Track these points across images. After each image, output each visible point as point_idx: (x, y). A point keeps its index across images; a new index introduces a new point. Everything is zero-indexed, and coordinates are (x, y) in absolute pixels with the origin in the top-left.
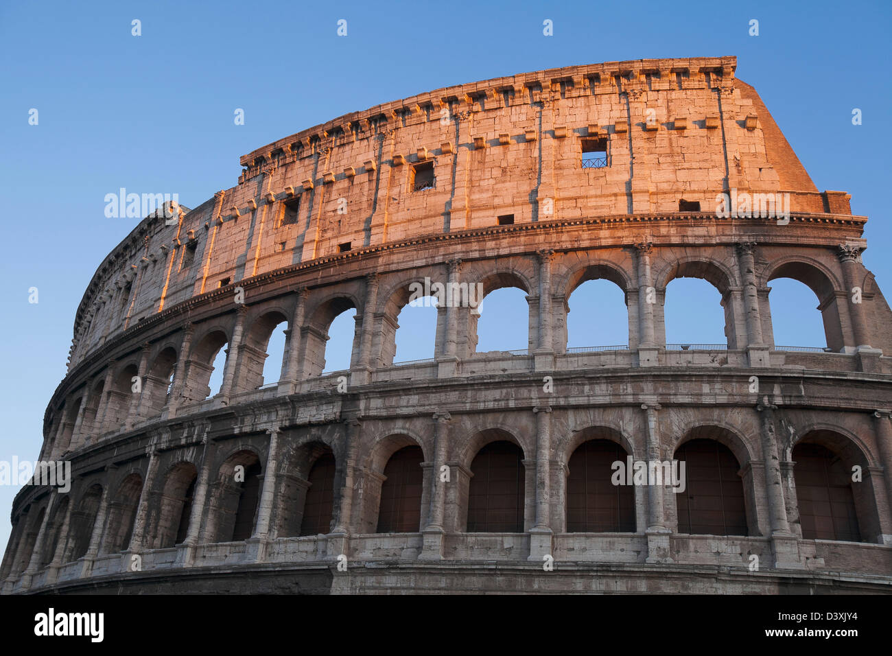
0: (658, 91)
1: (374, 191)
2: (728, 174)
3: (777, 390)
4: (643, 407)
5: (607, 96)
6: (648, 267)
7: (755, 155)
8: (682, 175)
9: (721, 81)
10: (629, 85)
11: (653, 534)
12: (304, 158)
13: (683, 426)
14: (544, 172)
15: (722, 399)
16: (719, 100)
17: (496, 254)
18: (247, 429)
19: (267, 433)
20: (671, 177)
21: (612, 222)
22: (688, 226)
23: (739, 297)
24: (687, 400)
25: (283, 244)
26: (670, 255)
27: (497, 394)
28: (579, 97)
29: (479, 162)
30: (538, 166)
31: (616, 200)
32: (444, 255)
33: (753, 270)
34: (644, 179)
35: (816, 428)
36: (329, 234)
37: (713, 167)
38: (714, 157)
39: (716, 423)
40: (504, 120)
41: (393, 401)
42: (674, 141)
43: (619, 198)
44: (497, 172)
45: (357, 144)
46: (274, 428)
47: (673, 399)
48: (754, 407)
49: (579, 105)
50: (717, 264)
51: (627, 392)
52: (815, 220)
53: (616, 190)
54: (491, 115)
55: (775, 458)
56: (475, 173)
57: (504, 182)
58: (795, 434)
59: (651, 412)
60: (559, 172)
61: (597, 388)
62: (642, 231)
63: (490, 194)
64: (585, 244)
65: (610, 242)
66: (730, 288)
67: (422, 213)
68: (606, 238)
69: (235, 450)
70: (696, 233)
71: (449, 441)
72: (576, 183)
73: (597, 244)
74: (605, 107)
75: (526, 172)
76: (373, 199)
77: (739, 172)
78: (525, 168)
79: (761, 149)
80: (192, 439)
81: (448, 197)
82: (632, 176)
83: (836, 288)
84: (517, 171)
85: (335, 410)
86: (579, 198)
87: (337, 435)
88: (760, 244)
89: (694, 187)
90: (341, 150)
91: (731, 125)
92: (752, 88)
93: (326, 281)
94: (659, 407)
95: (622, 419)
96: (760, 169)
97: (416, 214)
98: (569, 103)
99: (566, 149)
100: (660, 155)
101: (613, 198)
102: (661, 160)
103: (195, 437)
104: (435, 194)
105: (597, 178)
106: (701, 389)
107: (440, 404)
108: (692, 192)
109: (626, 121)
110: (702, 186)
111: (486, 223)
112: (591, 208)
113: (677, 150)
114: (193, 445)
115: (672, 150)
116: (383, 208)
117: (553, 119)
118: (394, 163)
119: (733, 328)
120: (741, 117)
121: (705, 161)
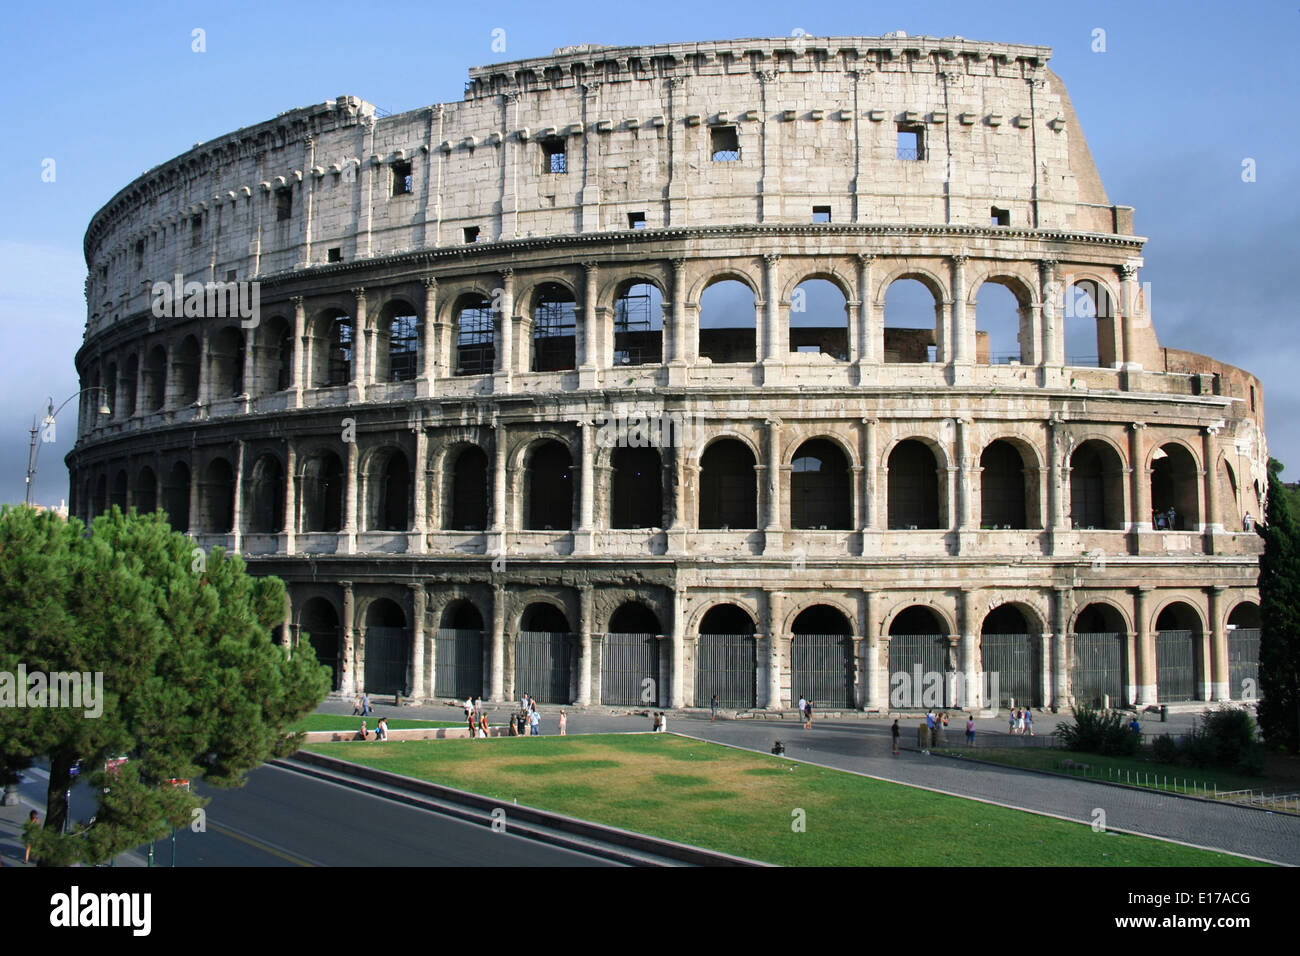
0: (975, 76)
1: (666, 153)
2: (1036, 181)
3: (1065, 407)
4: (959, 421)
5: (924, 75)
6: (964, 279)
7: (1059, 161)
8: (995, 179)
9: (1034, 72)
10: (947, 66)
11: (965, 533)
12: (564, 88)
13: (988, 437)
14: (862, 160)
15: (1023, 415)
16: (1031, 94)
17: (816, 252)
18: (551, 418)
19: (579, 425)
20: (982, 178)
21: (932, 232)
22: (999, 239)
23: (1038, 313)
24: (995, 415)
25: (552, 198)
26: (985, 269)
28: (896, 72)
29: (790, 137)
30: (854, 152)
31: (933, 203)
32: (760, 247)
34: (959, 180)
35: (1090, 438)
36: (613, 198)
37: (1023, 172)
38: (1025, 160)
39: (1015, 435)
40: (815, 88)
41: (722, 405)
42: (988, 138)
43: (936, 201)
44: (810, 153)
45: (636, 85)
46: (586, 420)
47: (984, 415)
48: (1046, 422)
49: (895, 82)
50: (1022, 279)
51: (945, 406)
52: (1107, 240)
53: (932, 190)
54: (800, 79)
55: (1058, 466)
56: (785, 150)
57: (818, 165)
58: (1074, 443)
59: (965, 425)
60: (876, 161)
61: (920, 403)
62: (959, 241)
63: (804, 179)
64: (906, 251)
65: (929, 251)
66: (1032, 305)
67: (728, 191)
68: (925, 247)
69: (535, 437)
70: (1007, 247)
71: (781, 447)
72: (893, 177)
73: (918, 253)
74: (922, 89)
75: (842, 156)
76: (667, 162)
77: (1046, 180)
78: (840, 151)
79: (1065, 155)
80: (476, 421)
81: (757, 176)
82: (949, 176)
84: (832, 154)
85: (657, 408)
86: (897, 195)
88: (1061, 262)
89: (1005, 193)
90: (615, 88)
91: (1041, 125)
92: (1060, 80)
93: (622, 258)
94: (973, 421)
95: (940, 430)
96: (1063, 178)
97: (720, 190)
98: (885, 77)
99: (883, 135)
100: (975, 153)
101: (931, 200)
102: (977, 159)
103: (479, 420)
104: (742, 169)
105: (915, 174)
106: (1007, 406)
107: (772, 411)
108: (1004, 199)
109: (944, 111)
110: (1014, 193)
111: (801, 212)
112: (909, 208)
113: (991, 149)
114: (476, 426)
115: (986, 149)
116: (681, 176)
117: (868, 95)
118: (690, 123)
119: (1030, 342)
120: (1050, 118)
121: (1016, 164)
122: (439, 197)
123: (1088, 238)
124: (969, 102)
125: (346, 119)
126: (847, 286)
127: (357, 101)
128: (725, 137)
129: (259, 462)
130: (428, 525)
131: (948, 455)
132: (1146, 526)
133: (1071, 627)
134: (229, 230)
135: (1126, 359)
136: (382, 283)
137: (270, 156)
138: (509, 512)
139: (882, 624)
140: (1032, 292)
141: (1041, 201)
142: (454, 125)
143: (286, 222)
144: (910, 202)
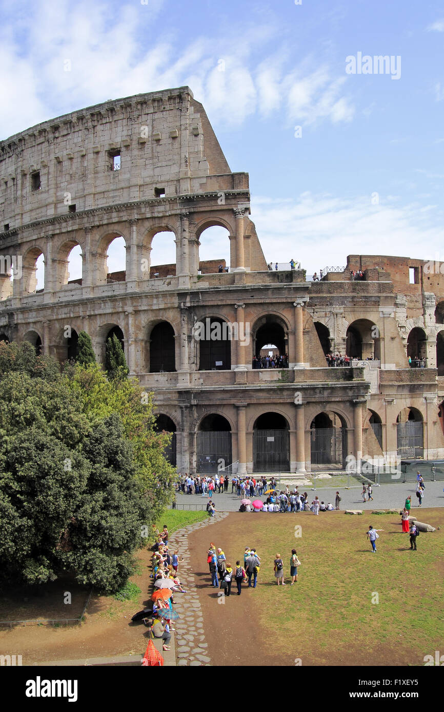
0: (148, 114)
1: (16, 192)
2: (180, 169)
3: (188, 299)
4: (127, 313)
5: (120, 121)
6: (135, 233)
7: (197, 153)
8: (157, 171)
9: (182, 103)
10: (132, 112)
13: (146, 320)
14: (89, 176)
15: (162, 306)
16: (180, 117)
17: (66, 230)
20: (151, 173)
22: (155, 206)
23: (179, 245)
24: (147, 308)
26: (148, 224)
27: (66, 310)
28: (107, 123)
29: (60, 171)
31: (123, 191)
32: (44, 232)
33: (187, 230)
34: (136, 176)
35: (208, 316)
37: (174, 164)
38: (175, 157)
39: (161, 318)
40: (71, 142)
41: (26, 315)
42: (154, 148)
43: (124, 190)
45: (7, 160)
47: (140, 308)
48: (177, 308)
49: (107, 128)
50: (170, 227)
51: (119, 306)
53: (123, 185)
54: (65, 139)
55: (184, 334)
56: (58, 179)
57: (71, 184)
58: (197, 321)
59: (130, 315)
60: (96, 175)
61: (107, 304)
62: (133, 211)
64: (105, 222)
65: (117, 220)
67: (37, 205)
68: (114, 218)
70: (159, 210)
71: (49, 334)
72: (104, 182)
74: (120, 129)
75: (81, 176)
76: (15, 197)
77: (186, 166)
78: (80, 174)
79: (201, 148)
81: (46, 195)
83: (231, 235)
84: (77, 176)
85: (6, 320)
86: (105, 192)
88: (191, 213)
89: (163, 179)
91: (185, 134)
92: (201, 105)
94: (134, 313)
95: (119, 319)
96: (199, 162)
97: (34, 206)
98: (102, 127)
99: (100, 160)
100: (146, 159)
101: (122, 190)
102: (147, 162)
104: (40, 194)
105: (114, 178)
106: (153, 302)
107: (44, 317)
108: (162, 182)
109: (130, 138)
110: (167, 178)
111: (64, 210)
112: (110, 197)
113: (155, 154)
115: (153, 155)
116: (20, 202)
117: (93, 140)
118: (22, 174)
120: (190, 128)
121: (170, 160)
123: (207, 196)
128: (36, 180)
132: (247, 367)
140: (176, 234)
141: (183, 179)
144: (111, 194)
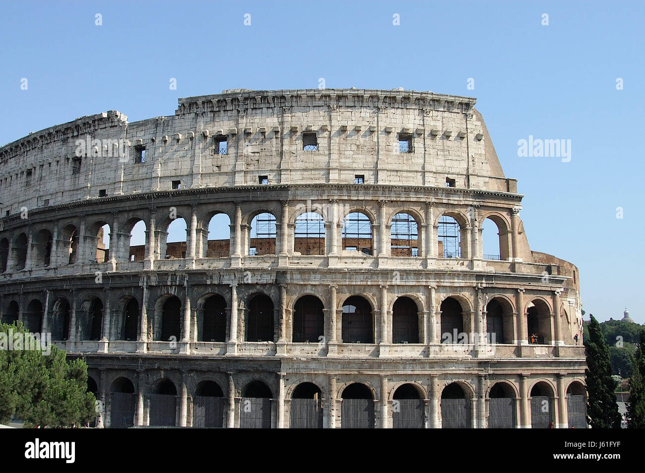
0: (438, 111)
1: (280, 146)
2: (468, 166)
3: (484, 281)
4: (430, 287)
5: (413, 110)
6: (432, 214)
7: (480, 155)
8: (448, 163)
9: (468, 110)
10: (424, 106)
11: (432, 345)
12: (227, 111)
13: (445, 296)
14: (381, 152)
15: (461, 285)
16: (466, 122)
18: (216, 282)
19: (230, 286)
20: (443, 163)
21: (417, 190)
22: (450, 194)
23: (470, 232)
24: (448, 284)
25: (219, 167)
26: (442, 210)
28: (398, 108)
29: (344, 139)
30: (376, 148)
32: (328, 195)
34: (430, 164)
35: (496, 296)
36: (251, 168)
37: (462, 160)
38: (463, 154)
40: (357, 114)
41: (307, 276)
42: (445, 142)
43: (418, 174)
44: (354, 148)
45: (265, 110)
46: (234, 284)
47: (442, 284)
48: (475, 287)
49: (398, 113)
50: (462, 215)
51: (423, 280)
52: (504, 195)
53: (416, 168)
54: (350, 110)
55: (480, 310)
56: (341, 146)
57: (358, 154)
58: (488, 299)
59: (433, 289)
60: (389, 153)
61: (410, 277)
62: (430, 195)
63: (351, 161)
64: (402, 199)
65: (415, 199)
66: (467, 228)
67: (312, 166)
68: (412, 197)
69: (207, 292)
70: (454, 199)
71: (337, 298)
72: (396, 161)
73: (408, 200)
74: (412, 117)
75: (370, 150)
76: (280, 150)
77: (474, 164)
78: (369, 147)
79: (483, 152)
80: (176, 283)
81: (327, 159)
82: (425, 161)
83: (509, 229)
84: (365, 148)
85: (272, 278)
86: (398, 170)
87: (273, 291)
88: (482, 206)
89: (453, 171)
90: (254, 111)
91: (471, 137)
92: (481, 115)
93: (255, 199)
94: (436, 287)
95: (419, 292)
96: (482, 163)
97: (307, 166)
98: (393, 111)
99: (391, 140)
100: (438, 150)
101: (414, 173)
102: (439, 153)
103: (177, 282)
104: (319, 155)
105: (407, 160)
106: (454, 280)
108: (453, 174)
109: (423, 128)
110: (457, 171)
111: (349, 178)
112: (404, 177)
113: (446, 148)
114: (176, 285)
115: (444, 148)
116: (287, 158)
117: (385, 119)
118: (293, 131)
119: (466, 247)
120: (476, 133)
121: (459, 156)
122: (160, 165)
123: (495, 194)
124: (435, 124)
125: (112, 122)
126: (372, 216)
127: (118, 113)
128: (310, 138)
129: (57, 302)
130: (148, 338)
131: (424, 305)
132: (525, 342)
133: (488, 395)
134: (46, 178)
135: (514, 256)
136: (128, 209)
137: (70, 140)
138: (192, 332)
139: (389, 393)
140: (467, 221)
141: (472, 175)
142: (169, 128)
143: (77, 175)
144: (405, 174)
